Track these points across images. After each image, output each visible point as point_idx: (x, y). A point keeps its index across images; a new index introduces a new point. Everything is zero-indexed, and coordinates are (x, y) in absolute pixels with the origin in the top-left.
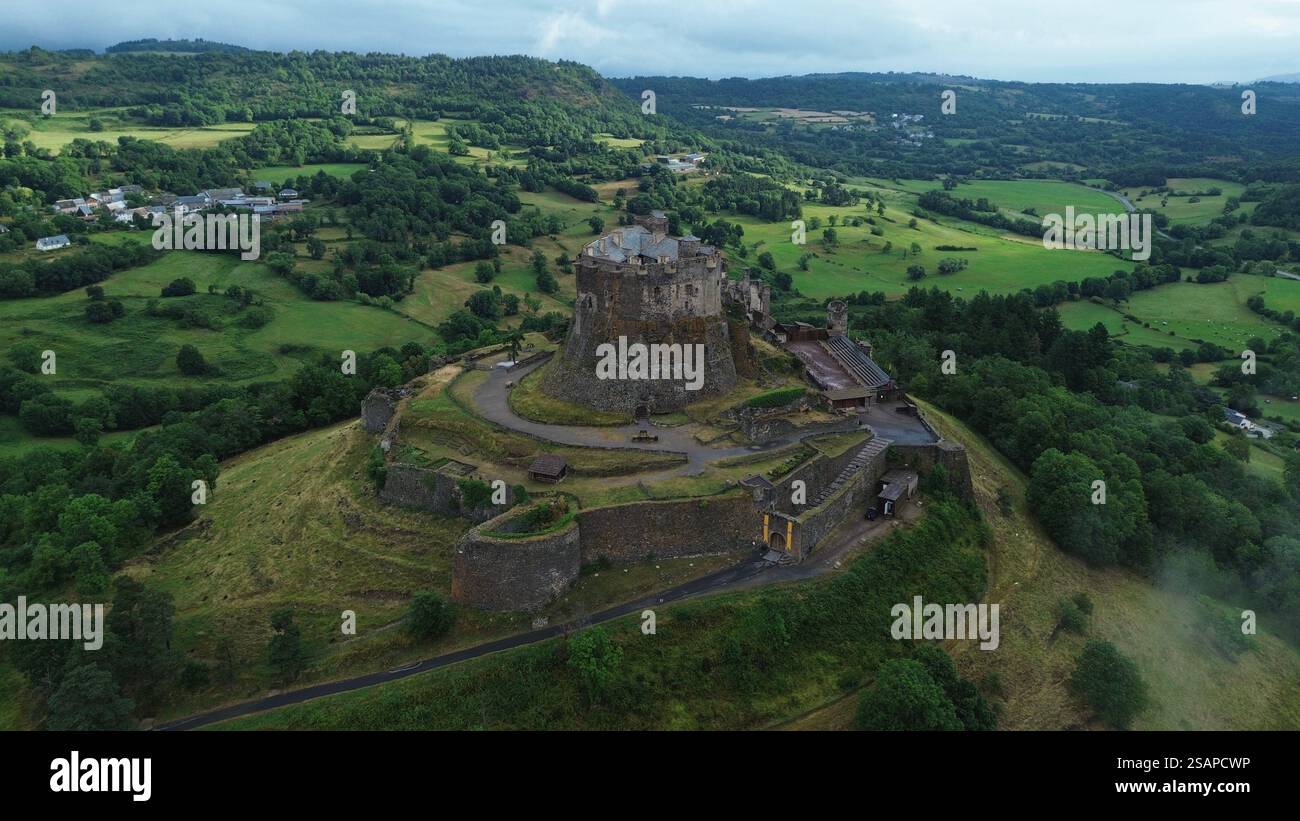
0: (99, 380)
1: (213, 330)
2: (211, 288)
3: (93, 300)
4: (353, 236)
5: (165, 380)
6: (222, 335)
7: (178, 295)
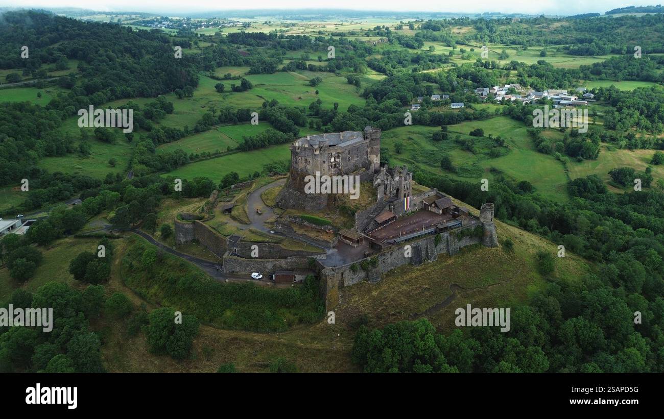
0: (413, 161)
1: (474, 153)
2: (490, 135)
3: (442, 131)
4: (596, 123)
5: (433, 168)
6: (475, 156)
7: (476, 135)
